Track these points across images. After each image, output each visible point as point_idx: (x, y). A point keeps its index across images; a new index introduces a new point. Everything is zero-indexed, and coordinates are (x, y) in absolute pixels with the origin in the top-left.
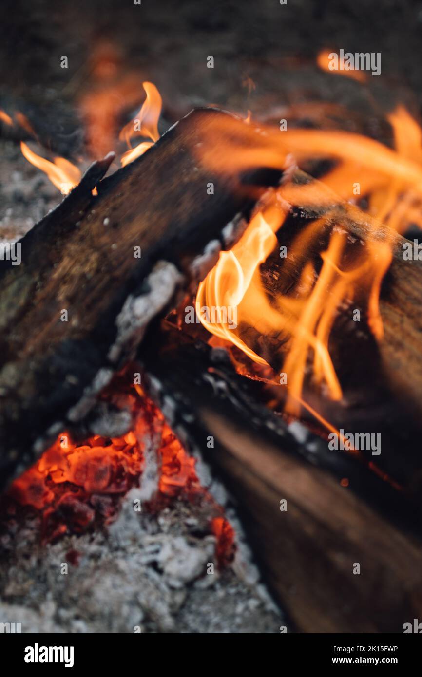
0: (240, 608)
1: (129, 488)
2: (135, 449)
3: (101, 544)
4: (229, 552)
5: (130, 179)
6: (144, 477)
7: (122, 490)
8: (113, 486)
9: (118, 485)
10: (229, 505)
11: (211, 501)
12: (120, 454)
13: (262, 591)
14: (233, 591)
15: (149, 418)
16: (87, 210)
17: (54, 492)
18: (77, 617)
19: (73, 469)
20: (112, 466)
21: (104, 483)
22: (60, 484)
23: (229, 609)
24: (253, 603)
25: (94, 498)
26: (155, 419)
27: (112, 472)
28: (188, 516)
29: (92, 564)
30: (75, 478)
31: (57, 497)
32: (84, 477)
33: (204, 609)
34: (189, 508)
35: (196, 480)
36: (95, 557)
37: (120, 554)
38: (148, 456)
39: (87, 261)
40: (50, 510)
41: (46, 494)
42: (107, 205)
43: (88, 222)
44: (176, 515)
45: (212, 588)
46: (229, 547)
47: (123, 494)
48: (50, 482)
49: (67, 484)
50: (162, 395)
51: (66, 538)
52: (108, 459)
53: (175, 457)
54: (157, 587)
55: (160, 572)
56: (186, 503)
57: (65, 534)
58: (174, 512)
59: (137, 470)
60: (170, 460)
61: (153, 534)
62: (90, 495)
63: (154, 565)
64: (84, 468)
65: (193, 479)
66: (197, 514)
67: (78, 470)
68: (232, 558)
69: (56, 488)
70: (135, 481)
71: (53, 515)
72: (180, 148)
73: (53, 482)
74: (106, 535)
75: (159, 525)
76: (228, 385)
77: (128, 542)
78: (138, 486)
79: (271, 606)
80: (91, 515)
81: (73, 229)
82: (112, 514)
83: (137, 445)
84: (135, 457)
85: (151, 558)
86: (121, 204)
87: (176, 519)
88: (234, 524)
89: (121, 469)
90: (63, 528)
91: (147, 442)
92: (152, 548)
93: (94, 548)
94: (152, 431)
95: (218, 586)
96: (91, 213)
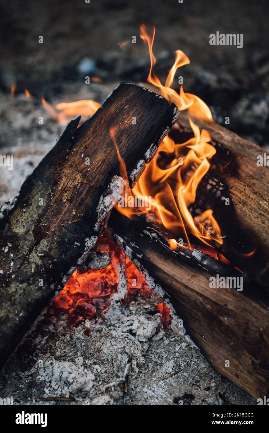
0: (177, 348)
1: (112, 292)
2: (112, 271)
3: (101, 324)
4: (168, 320)
5: (91, 130)
6: (119, 286)
7: (109, 294)
8: (103, 292)
9: (106, 292)
10: (166, 296)
11: (156, 295)
12: (104, 275)
13: (187, 338)
14: (173, 340)
15: (118, 255)
16: (71, 148)
17: (72, 299)
18: (95, 363)
19: (81, 287)
20: (101, 283)
21: (99, 292)
22: (74, 295)
23: (172, 349)
24: (184, 345)
25: (94, 301)
26: (121, 256)
27: (102, 286)
28: (145, 304)
29: (98, 335)
30: (83, 291)
31: (75, 302)
32: (87, 289)
33: (159, 351)
34: (145, 299)
35: (146, 284)
36: (99, 331)
37: (112, 327)
38: (120, 276)
39: (76, 178)
40: (72, 309)
41: (69, 300)
42: (81, 146)
43: (73, 156)
44: (138, 304)
45: (162, 339)
46: (168, 317)
47: (109, 297)
48: (70, 294)
49: (78, 294)
50: (124, 245)
51: (83, 323)
52: (99, 279)
53: (133, 273)
54: (134, 343)
55: (134, 335)
56: (143, 297)
57: (82, 321)
58: (137, 303)
59: (115, 282)
60: (131, 275)
61: (128, 316)
62: (92, 299)
63: (131, 331)
64: (88, 285)
65: (144, 284)
66: (149, 303)
67: (83, 286)
68: (170, 323)
69: (73, 297)
70: (114, 288)
71: (74, 312)
72: (116, 110)
73: (71, 294)
74: (104, 319)
75: (130, 311)
76: (158, 234)
77: (116, 322)
78: (116, 291)
79: (193, 345)
80: (94, 310)
81: (65, 160)
82: (105, 308)
83: (113, 269)
84: (112, 275)
85: (129, 328)
86: (89, 144)
87: (138, 306)
88: (169, 306)
89: (106, 283)
90: (81, 318)
91: (118, 269)
92: (129, 323)
93: (98, 326)
94: (120, 262)
95: (165, 338)
96: (73, 151)
